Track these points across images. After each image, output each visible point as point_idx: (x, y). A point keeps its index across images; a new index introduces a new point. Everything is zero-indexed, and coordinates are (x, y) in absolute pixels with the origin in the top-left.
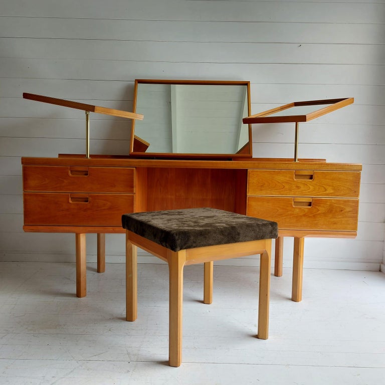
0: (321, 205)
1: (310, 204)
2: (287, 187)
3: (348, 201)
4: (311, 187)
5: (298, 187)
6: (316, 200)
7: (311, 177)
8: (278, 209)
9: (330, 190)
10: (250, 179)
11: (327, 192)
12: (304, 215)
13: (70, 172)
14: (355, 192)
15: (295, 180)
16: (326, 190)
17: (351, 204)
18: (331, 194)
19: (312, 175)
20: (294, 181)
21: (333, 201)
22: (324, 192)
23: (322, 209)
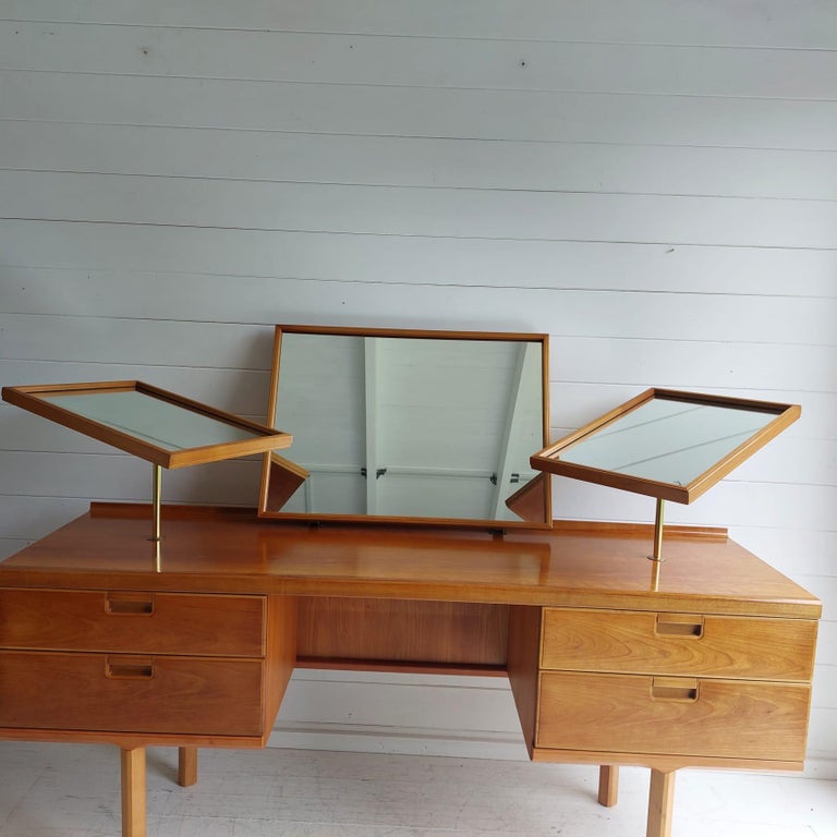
0: (722, 697)
1: (692, 694)
2: (637, 651)
3: (787, 690)
4: (695, 653)
5: (664, 653)
6: (708, 685)
7: (697, 630)
8: (615, 703)
9: (742, 663)
10: (548, 630)
11: (736, 667)
12: (678, 721)
13: (107, 604)
14: (803, 669)
15: (658, 635)
16: (732, 662)
17: (790, 696)
18: (746, 671)
19: (700, 626)
20: (654, 639)
21: (749, 689)
22: (729, 668)
23: (721, 707)
